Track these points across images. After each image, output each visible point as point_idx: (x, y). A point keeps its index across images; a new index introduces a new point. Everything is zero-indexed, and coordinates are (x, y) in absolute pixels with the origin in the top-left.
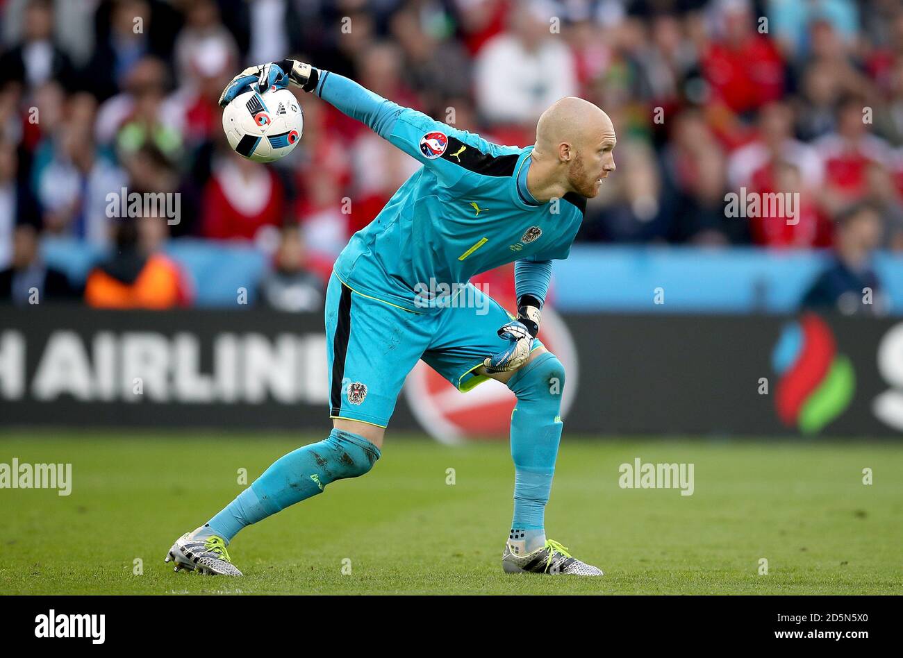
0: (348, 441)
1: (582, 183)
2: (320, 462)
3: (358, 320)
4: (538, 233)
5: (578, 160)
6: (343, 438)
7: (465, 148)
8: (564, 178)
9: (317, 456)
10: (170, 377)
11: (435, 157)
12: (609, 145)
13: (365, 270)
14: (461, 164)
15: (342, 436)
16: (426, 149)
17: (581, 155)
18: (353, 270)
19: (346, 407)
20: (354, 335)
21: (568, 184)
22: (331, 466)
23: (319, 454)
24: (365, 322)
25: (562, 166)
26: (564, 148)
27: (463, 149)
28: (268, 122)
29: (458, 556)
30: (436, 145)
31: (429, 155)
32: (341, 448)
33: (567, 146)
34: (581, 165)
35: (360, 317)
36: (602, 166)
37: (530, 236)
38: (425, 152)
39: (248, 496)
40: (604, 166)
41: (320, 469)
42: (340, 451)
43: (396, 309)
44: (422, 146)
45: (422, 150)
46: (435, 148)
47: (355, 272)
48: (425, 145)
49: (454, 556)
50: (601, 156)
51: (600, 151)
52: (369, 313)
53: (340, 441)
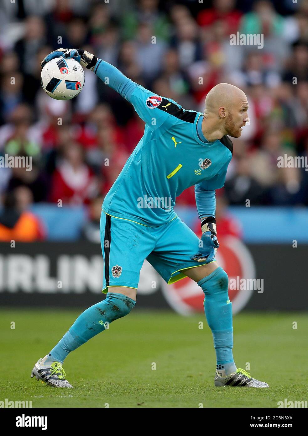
0: (115, 298)
1: (232, 129)
2: (102, 313)
3: (115, 232)
4: (209, 163)
5: (230, 116)
6: (112, 297)
7: (170, 104)
8: (222, 127)
9: (100, 310)
10: (34, 279)
11: (154, 107)
12: (245, 107)
13: (116, 204)
14: (167, 111)
15: (111, 295)
16: (150, 104)
17: (231, 114)
18: (111, 205)
19: (112, 280)
20: (113, 241)
21: (224, 130)
22: (108, 314)
23: (100, 309)
24: (119, 233)
25: (221, 120)
26: (221, 110)
27: (169, 104)
28: (67, 72)
29: (190, 377)
30: (155, 101)
31: (151, 107)
32: (111, 302)
33: (223, 109)
34: (232, 119)
35: (116, 230)
36: (242, 120)
37: (205, 165)
38: (149, 105)
39: (67, 337)
40: (243, 120)
41: (103, 317)
42: (111, 304)
43: (135, 224)
44: (147, 102)
45: (148, 104)
46: (154, 103)
47: (112, 206)
48: (149, 102)
49: (188, 377)
50: (241, 113)
51: (241, 111)
52: (120, 228)
53: (110, 299)
